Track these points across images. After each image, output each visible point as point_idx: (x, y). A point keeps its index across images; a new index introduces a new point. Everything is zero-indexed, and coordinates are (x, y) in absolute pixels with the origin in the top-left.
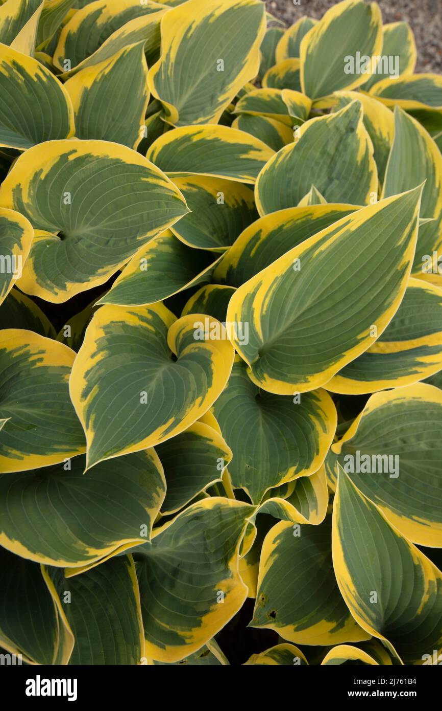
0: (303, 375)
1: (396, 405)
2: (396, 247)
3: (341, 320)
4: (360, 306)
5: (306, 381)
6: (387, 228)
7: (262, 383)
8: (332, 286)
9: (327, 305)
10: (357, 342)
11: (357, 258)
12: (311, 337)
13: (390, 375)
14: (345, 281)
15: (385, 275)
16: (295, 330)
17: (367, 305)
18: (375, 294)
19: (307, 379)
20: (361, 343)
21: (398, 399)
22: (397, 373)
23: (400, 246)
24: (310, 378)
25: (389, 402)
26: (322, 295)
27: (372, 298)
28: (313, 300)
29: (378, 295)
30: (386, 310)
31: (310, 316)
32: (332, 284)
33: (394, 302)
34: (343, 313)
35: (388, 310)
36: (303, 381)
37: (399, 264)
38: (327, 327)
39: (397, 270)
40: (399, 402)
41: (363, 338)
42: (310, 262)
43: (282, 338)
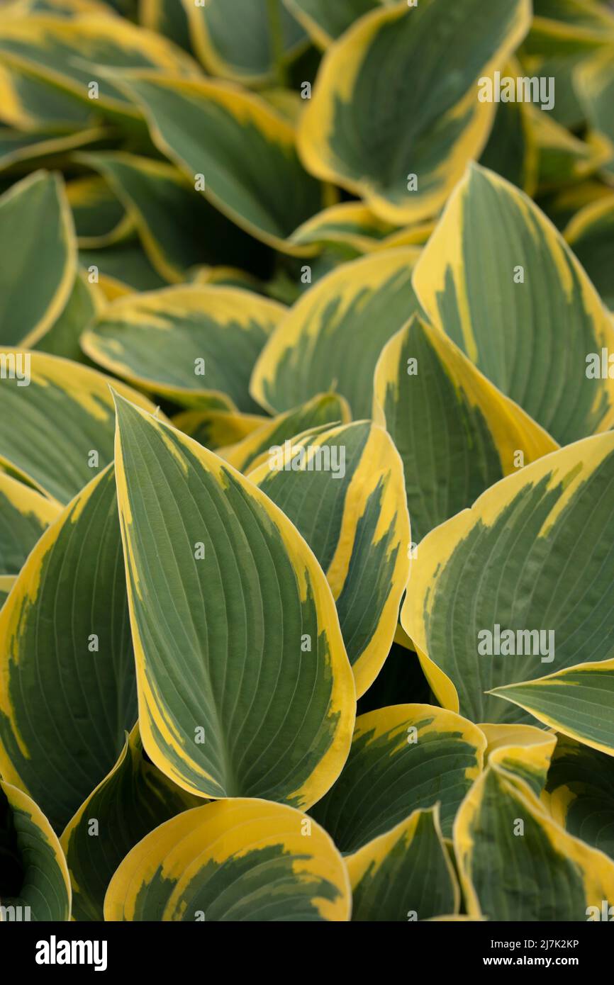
0: (324, 722)
1: (436, 609)
2: (187, 476)
3: (259, 617)
4: (253, 575)
5: (336, 718)
6: (151, 474)
7: (303, 804)
8: (193, 606)
9: (223, 628)
10: (311, 603)
11: (172, 541)
12: (261, 683)
13: (381, 593)
14: (198, 579)
15: (223, 514)
16: (234, 709)
17: (257, 564)
18: (246, 542)
19: (333, 714)
20: (315, 599)
21: (426, 599)
22: (383, 580)
23: (189, 469)
24: (334, 709)
25: (425, 616)
26: (199, 630)
27: (249, 550)
28: (199, 650)
29: (248, 539)
30: (280, 537)
31: (225, 669)
32: (190, 603)
33: (273, 520)
34: (249, 609)
35: (281, 534)
36: (333, 725)
37: (217, 484)
38: (259, 646)
39: (225, 491)
40: (431, 603)
41: (309, 592)
42: (145, 610)
43: (234, 745)
